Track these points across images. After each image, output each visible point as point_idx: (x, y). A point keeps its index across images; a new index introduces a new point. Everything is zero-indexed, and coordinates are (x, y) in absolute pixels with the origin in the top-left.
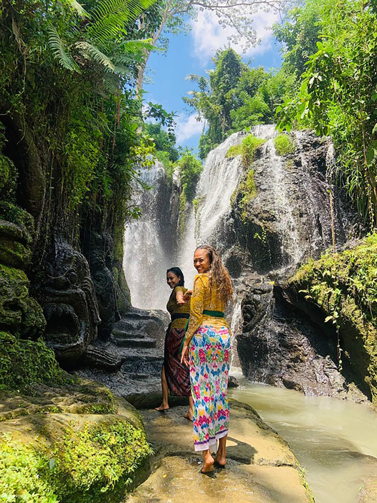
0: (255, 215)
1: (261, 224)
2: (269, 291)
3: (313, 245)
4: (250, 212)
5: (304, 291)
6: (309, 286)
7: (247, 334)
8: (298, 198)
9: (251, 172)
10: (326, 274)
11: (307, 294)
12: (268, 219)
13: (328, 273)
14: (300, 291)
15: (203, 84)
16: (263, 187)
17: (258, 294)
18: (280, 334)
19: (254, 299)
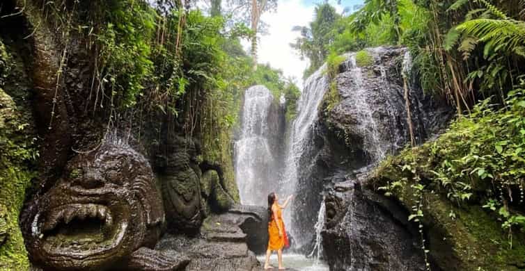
0: (338, 120)
1: (343, 128)
2: (351, 189)
3: (395, 144)
4: (333, 118)
5: (384, 188)
6: (390, 182)
7: (330, 231)
8: (378, 103)
9: (334, 84)
10: (407, 168)
11: (387, 191)
12: (349, 123)
13: (409, 167)
14: (379, 188)
15: (304, 31)
16: (345, 95)
17: (340, 191)
18: (362, 232)
19: (336, 197)
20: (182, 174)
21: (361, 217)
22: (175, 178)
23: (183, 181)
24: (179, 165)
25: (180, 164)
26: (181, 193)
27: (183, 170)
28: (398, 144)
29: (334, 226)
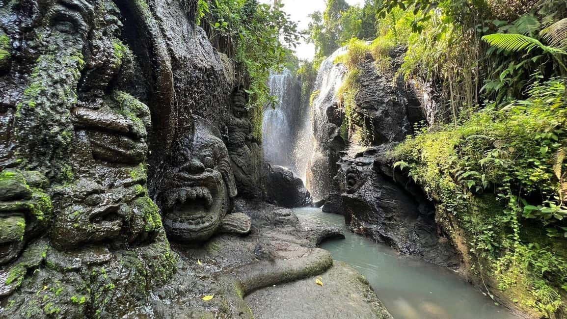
2: (371, 164)
7: (351, 196)
17: (360, 166)
18: (378, 198)
19: (357, 170)
20: (240, 150)
21: (377, 187)
22: (235, 153)
23: (240, 156)
24: (238, 143)
25: (238, 141)
26: (240, 165)
27: (241, 146)
28: (405, 128)
29: (355, 192)
